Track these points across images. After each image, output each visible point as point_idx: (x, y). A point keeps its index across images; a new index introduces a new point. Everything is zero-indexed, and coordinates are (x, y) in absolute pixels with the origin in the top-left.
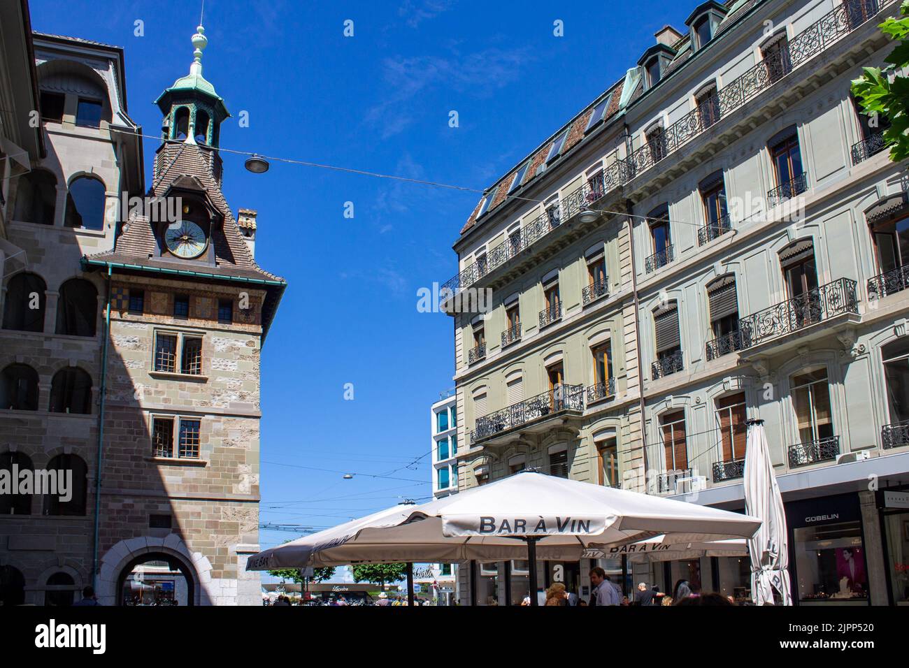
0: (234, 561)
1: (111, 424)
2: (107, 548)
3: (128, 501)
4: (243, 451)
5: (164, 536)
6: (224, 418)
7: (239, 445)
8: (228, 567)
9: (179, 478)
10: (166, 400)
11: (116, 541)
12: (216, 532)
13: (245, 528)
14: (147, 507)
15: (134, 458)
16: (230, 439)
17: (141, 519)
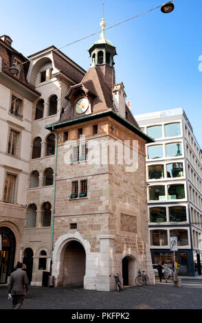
0: (99, 243)
1: (58, 187)
2: (56, 239)
3: (63, 218)
4: (102, 190)
5: (74, 233)
6: (95, 177)
7: (101, 188)
8: (97, 247)
9: (79, 207)
10: (75, 174)
11: (59, 236)
12: (92, 230)
13: (104, 227)
14: (69, 220)
15: (65, 200)
16: (97, 186)
17: (66, 226)
